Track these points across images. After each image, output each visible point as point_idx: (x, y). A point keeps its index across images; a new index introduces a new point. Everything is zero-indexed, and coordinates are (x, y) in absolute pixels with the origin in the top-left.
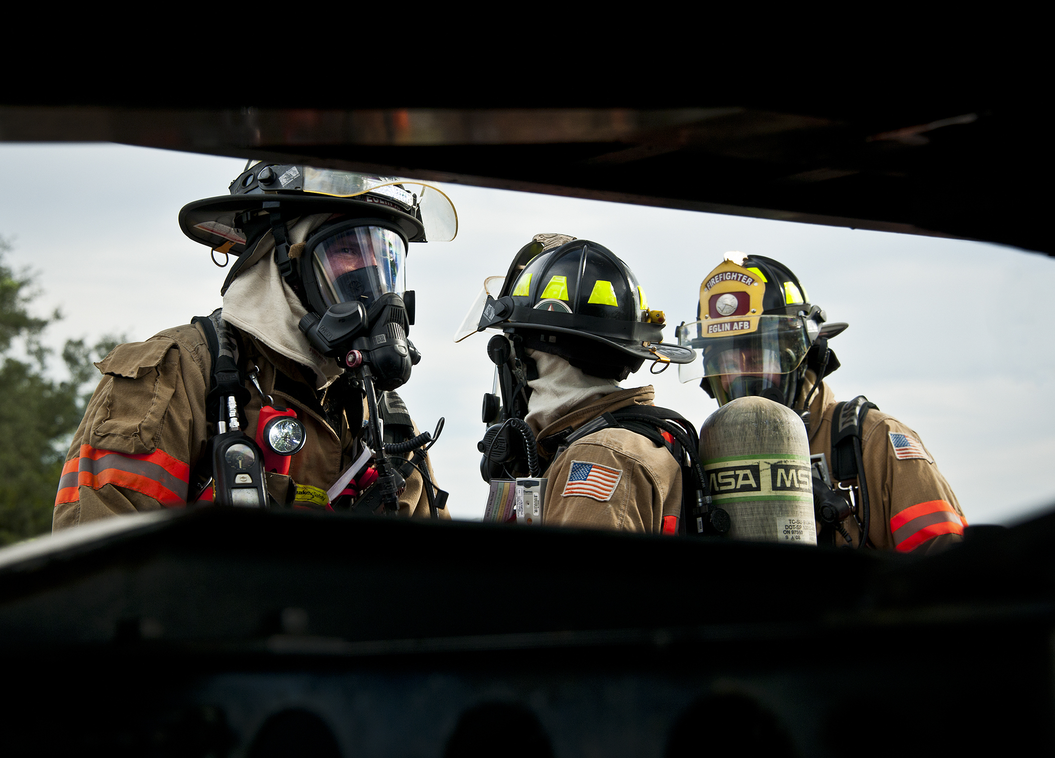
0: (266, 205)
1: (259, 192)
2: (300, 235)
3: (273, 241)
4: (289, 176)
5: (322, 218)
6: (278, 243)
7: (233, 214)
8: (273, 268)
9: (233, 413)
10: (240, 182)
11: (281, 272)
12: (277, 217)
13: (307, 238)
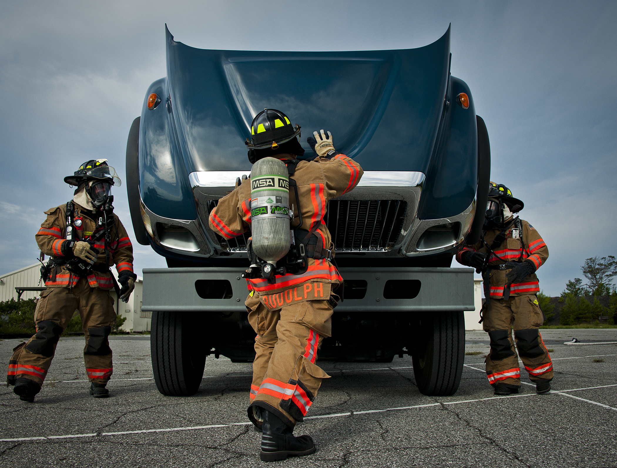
0: (84, 178)
1: (82, 175)
2: (91, 184)
3: (85, 185)
4: (89, 173)
5: (95, 181)
6: (86, 186)
7: (75, 179)
8: (85, 190)
9: (70, 220)
10: (77, 172)
11: (87, 191)
12: (86, 180)
13: (92, 185)
